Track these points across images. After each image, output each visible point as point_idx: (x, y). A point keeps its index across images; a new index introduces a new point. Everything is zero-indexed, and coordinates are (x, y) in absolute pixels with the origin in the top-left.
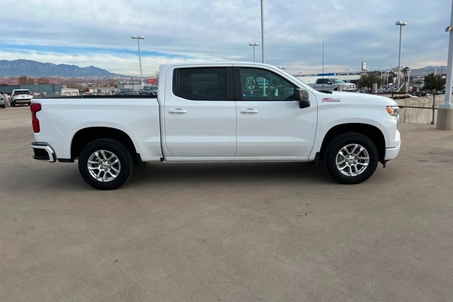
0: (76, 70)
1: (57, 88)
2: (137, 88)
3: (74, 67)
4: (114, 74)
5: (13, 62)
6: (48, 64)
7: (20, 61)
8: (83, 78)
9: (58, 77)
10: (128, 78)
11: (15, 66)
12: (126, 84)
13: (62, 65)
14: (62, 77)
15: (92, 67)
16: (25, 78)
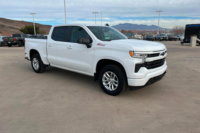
0: (146, 27)
1: (133, 34)
2: (166, 35)
3: (146, 25)
4: (162, 28)
5: (123, 24)
6: (136, 25)
7: (126, 24)
8: (148, 30)
9: (138, 30)
10: (169, 30)
11: (124, 26)
12: (167, 33)
13: (141, 25)
14: (140, 30)
15: (153, 25)
16: (124, 30)
